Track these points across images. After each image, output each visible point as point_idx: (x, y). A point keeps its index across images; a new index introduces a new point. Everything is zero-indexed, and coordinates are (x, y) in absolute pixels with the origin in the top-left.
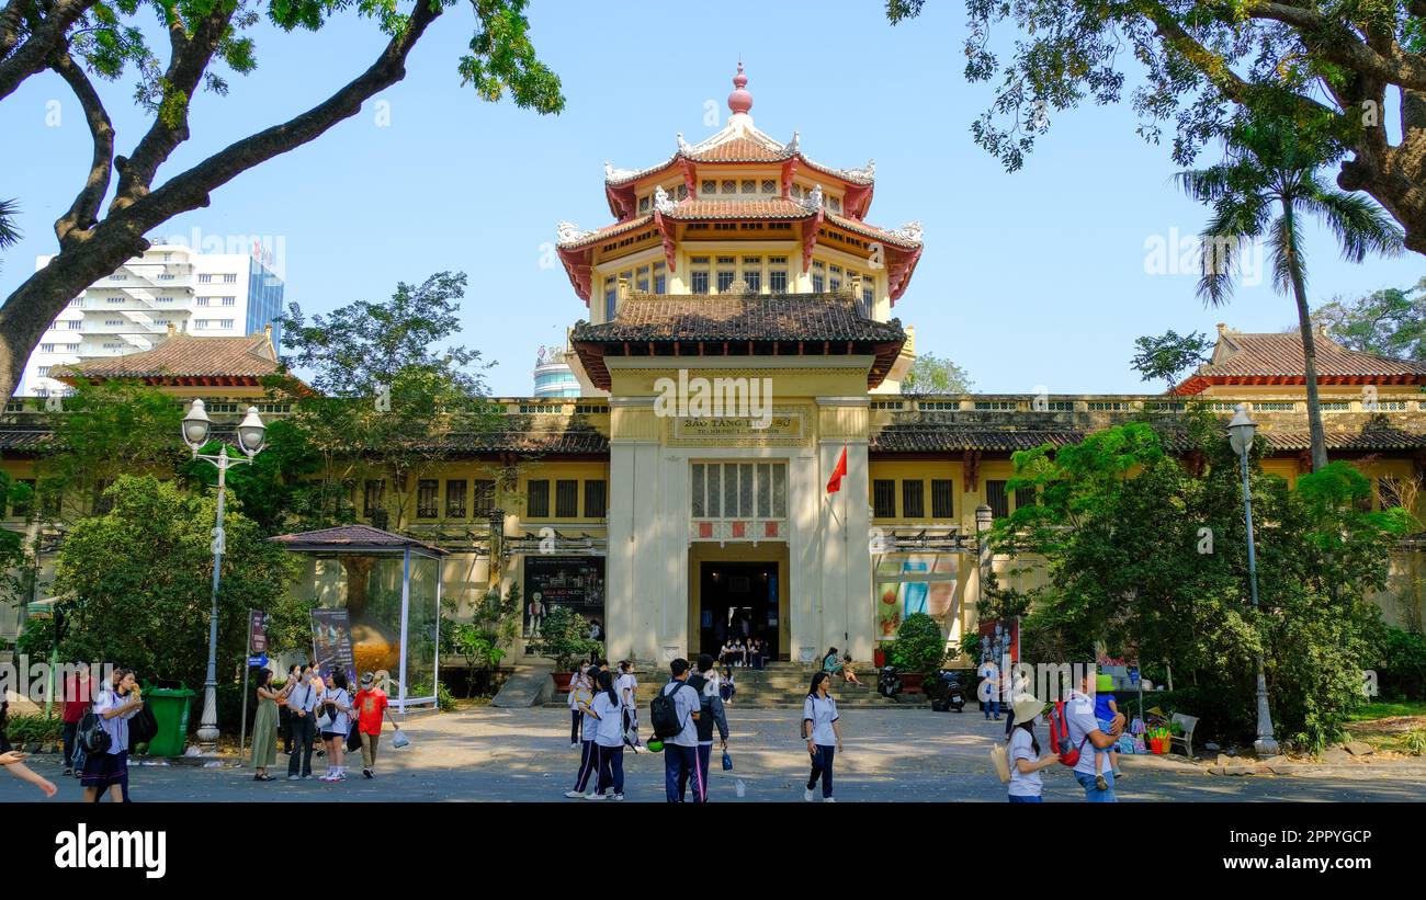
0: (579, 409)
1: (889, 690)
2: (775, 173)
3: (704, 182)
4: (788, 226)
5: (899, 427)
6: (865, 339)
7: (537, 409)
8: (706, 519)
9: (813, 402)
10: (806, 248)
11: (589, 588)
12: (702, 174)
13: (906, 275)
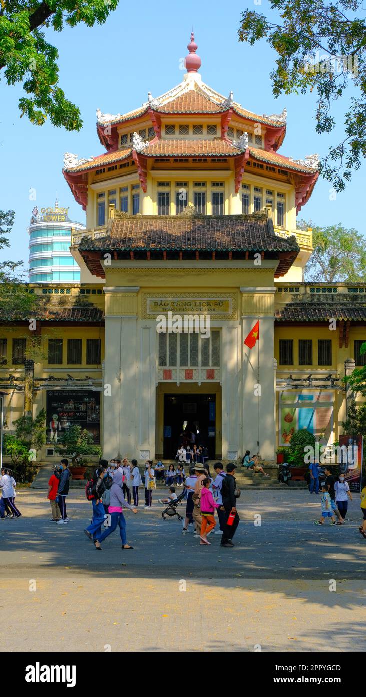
0: (82, 291)
1: (285, 479)
2: (217, 121)
3: (166, 126)
4: (225, 161)
5: (297, 304)
6: (273, 250)
7: (54, 291)
8: (167, 367)
9: (238, 290)
10: (237, 176)
11: (89, 411)
12: (165, 121)
13: (308, 191)
